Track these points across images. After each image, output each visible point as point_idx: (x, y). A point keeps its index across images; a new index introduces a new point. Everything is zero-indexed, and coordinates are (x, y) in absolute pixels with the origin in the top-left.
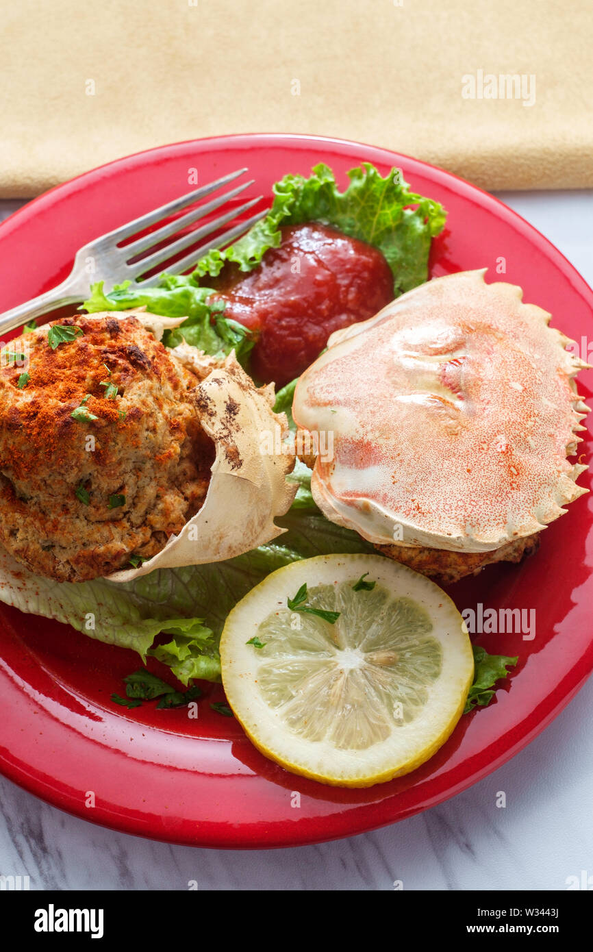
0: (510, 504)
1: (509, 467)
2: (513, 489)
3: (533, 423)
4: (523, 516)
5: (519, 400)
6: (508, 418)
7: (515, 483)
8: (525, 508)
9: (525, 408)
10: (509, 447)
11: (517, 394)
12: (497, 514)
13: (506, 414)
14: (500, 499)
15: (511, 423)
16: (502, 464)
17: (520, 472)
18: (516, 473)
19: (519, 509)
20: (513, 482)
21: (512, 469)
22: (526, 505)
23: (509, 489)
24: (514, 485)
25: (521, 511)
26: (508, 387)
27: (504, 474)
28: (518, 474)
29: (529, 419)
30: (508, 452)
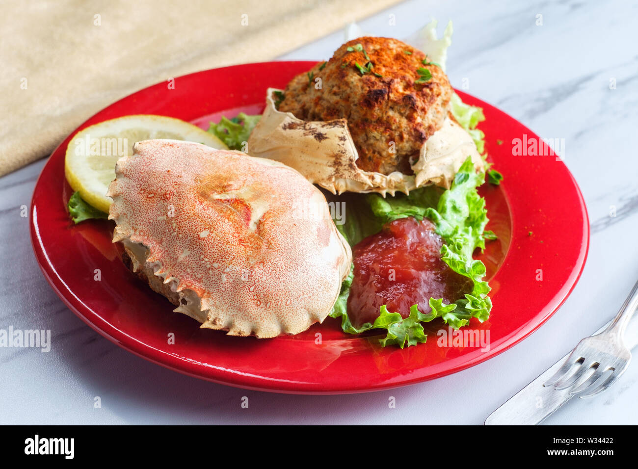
0: (134, 184)
1: (155, 194)
2: (141, 190)
3: (174, 228)
4: (122, 188)
5: (194, 228)
6: (185, 210)
7: (144, 193)
8: (125, 192)
9: (186, 228)
10: (167, 200)
11: (198, 229)
12: (132, 172)
13: (189, 211)
14: (140, 179)
15: (181, 210)
16: (159, 190)
17: (148, 199)
18: (149, 196)
19: (127, 188)
20: (145, 192)
21: (153, 195)
22: (127, 194)
23: (143, 187)
24: (143, 192)
25: (126, 189)
26: (207, 227)
27: (152, 188)
28: (148, 198)
29: (178, 226)
30: (164, 197)
